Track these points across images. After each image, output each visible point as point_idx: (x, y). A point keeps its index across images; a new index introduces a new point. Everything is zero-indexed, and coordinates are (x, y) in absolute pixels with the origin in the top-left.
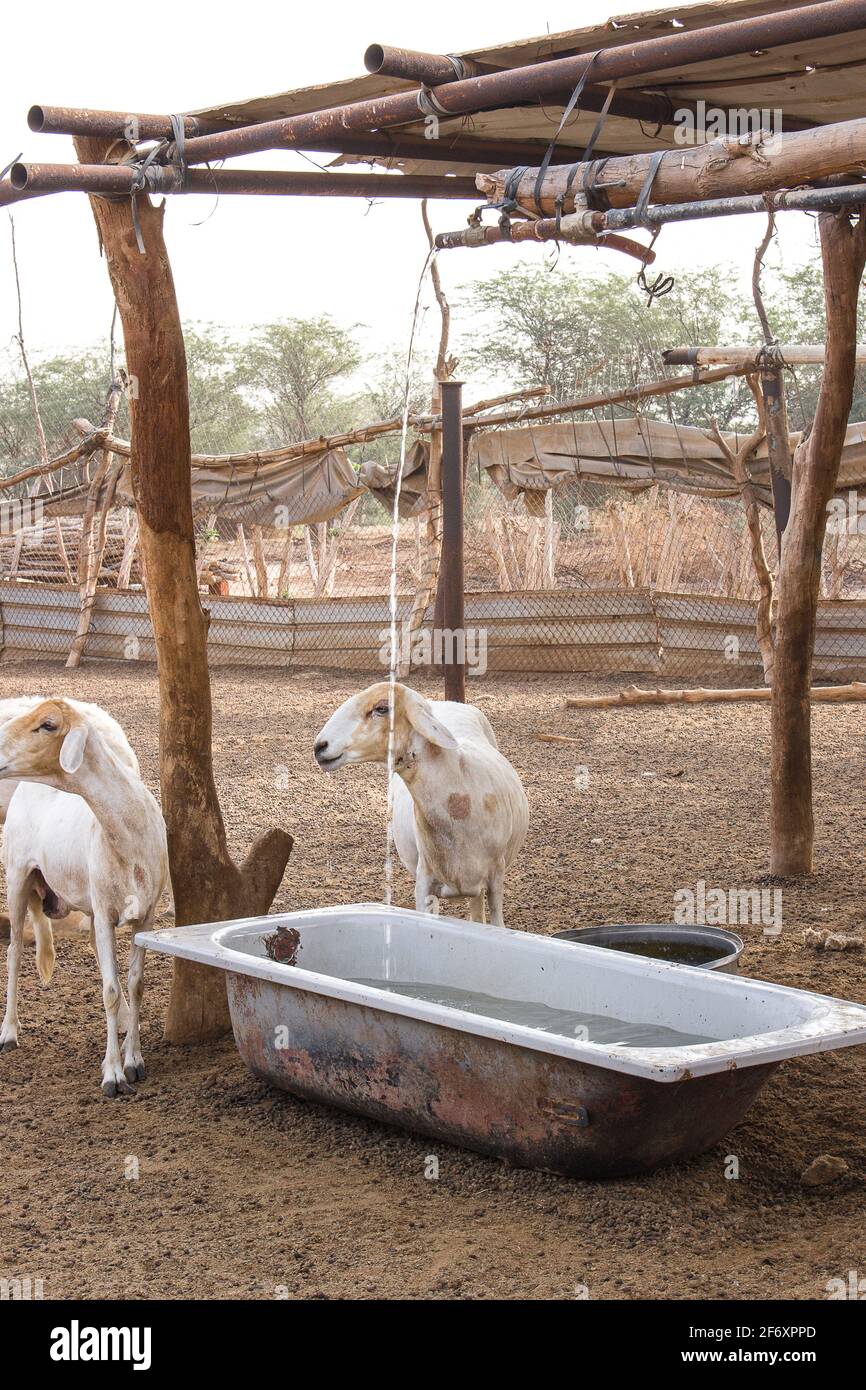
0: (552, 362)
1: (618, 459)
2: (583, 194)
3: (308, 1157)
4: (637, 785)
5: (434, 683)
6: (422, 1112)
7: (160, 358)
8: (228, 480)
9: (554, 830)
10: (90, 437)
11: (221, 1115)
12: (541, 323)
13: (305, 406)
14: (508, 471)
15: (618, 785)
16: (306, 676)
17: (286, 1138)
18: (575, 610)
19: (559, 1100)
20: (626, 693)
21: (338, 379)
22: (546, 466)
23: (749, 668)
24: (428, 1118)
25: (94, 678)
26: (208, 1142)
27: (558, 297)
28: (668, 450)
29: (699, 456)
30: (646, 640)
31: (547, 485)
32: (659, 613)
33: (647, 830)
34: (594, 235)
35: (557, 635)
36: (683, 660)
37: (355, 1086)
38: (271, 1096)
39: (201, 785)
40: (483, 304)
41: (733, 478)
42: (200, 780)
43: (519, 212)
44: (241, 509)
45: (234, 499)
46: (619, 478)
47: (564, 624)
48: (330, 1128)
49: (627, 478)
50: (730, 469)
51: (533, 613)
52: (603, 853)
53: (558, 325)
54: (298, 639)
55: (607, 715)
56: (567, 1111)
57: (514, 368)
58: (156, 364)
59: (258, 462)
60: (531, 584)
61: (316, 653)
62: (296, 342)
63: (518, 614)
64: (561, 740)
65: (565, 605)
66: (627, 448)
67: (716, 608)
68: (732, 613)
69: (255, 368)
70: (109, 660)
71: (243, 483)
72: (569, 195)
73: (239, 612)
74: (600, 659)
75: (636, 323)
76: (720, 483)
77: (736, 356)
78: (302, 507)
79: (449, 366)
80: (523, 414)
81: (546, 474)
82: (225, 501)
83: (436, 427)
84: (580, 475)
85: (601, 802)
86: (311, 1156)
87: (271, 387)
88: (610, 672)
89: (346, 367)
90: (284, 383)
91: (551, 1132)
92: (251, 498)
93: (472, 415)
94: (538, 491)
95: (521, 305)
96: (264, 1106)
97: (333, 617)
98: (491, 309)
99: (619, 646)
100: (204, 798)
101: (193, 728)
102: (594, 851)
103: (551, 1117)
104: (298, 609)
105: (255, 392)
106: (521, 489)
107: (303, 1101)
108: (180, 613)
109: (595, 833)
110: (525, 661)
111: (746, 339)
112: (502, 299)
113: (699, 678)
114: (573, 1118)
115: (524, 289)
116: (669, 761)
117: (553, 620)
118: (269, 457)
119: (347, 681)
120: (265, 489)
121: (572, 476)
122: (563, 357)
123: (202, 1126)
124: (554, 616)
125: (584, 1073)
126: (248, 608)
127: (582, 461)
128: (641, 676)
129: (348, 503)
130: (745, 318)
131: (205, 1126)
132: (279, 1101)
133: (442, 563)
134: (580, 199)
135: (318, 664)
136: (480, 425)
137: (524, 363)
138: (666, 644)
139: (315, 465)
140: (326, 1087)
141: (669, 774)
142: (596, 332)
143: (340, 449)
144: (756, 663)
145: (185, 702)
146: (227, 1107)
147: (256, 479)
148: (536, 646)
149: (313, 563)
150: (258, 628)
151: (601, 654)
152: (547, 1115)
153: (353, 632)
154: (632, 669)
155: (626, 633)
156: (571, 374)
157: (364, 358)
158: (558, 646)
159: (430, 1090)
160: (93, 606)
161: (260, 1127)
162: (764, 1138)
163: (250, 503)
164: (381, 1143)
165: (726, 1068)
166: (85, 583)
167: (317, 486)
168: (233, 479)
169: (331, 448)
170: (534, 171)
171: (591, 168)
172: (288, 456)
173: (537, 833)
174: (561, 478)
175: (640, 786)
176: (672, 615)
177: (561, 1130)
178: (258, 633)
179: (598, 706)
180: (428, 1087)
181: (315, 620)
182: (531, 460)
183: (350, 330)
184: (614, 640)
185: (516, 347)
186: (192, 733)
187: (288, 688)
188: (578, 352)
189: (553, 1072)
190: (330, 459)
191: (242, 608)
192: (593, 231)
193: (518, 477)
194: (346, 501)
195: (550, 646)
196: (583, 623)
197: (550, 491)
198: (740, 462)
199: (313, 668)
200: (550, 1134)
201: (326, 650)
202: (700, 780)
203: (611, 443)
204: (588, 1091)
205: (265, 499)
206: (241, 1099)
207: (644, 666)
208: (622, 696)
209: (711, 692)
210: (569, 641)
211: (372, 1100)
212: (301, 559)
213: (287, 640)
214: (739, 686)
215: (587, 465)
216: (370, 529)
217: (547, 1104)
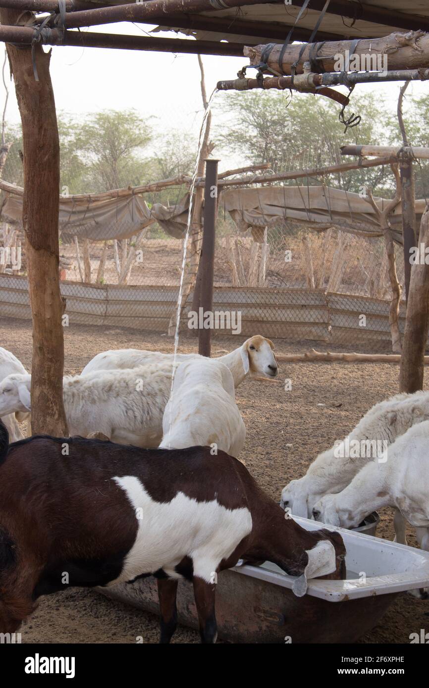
0: (269, 145)
1: (310, 211)
2: (308, 63)
3: (113, 635)
4: (314, 411)
5: (191, 340)
6: (183, 611)
7: (44, 145)
8: (70, 210)
9: (263, 437)
11: (60, 606)
12: (263, 121)
13: (117, 164)
14: (243, 214)
15: (303, 410)
16: (113, 332)
17: (99, 622)
18: (279, 301)
19: (267, 608)
20: (308, 354)
21: (139, 148)
22: (266, 212)
23: (383, 341)
24: (186, 615)
26: (53, 623)
27: (275, 105)
28: (340, 206)
29: (359, 211)
30: (322, 321)
31: (265, 224)
32: (330, 305)
33: (320, 440)
34: (314, 88)
35: (267, 315)
36: (343, 334)
37: (143, 593)
38: (90, 596)
39: (56, 404)
40: (228, 107)
41: (379, 226)
42: (55, 401)
43: (269, 71)
44: (78, 228)
45: (74, 222)
46: (310, 222)
47: (272, 308)
48: (126, 617)
49: (314, 222)
50: (377, 220)
51: (253, 301)
52: (292, 453)
53: (274, 123)
54: (109, 309)
55: (296, 366)
56: (272, 615)
57: (245, 147)
58: (41, 148)
59: (89, 200)
60: (253, 283)
61: (119, 318)
62: (114, 124)
63: (244, 301)
64: (268, 380)
65: (273, 297)
66: (315, 205)
67: (365, 304)
68: (375, 308)
69: (88, 139)
71: (80, 212)
72: (300, 62)
73: (73, 291)
74: (292, 331)
75: (322, 124)
76: (372, 228)
77: (385, 152)
78: (115, 229)
79: (209, 148)
80: (253, 179)
81: (266, 217)
82: (68, 223)
83: (200, 185)
84: (286, 219)
85: (291, 421)
86: (114, 634)
87: (97, 151)
88: (299, 339)
89: (143, 141)
90: (105, 148)
91: (261, 627)
92: (84, 222)
93: (222, 178)
94: (260, 227)
95: (252, 109)
96: (86, 602)
97: (131, 297)
98: (234, 111)
99: (304, 324)
100: (57, 412)
101: (52, 369)
102: (287, 451)
103: (262, 618)
104: (110, 290)
105: (87, 154)
106: (249, 225)
107: (110, 600)
108: (48, 299)
109: (288, 440)
110: (247, 330)
111: (388, 137)
112: (241, 105)
113: (352, 346)
114: (275, 620)
115: (254, 100)
116: (334, 397)
117: (265, 306)
118: (97, 197)
119: (138, 337)
120: (93, 217)
121: (281, 219)
122: (276, 142)
123: (48, 613)
124: (266, 304)
125: (283, 593)
126: (79, 289)
127: (288, 211)
128: (317, 343)
129: (144, 228)
130: (388, 124)
131: (50, 613)
132: (95, 599)
133: (199, 268)
134: (306, 66)
135: (121, 325)
136: (227, 185)
137: (252, 145)
138: (333, 324)
139: (125, 203)
140: (125, 592)
141: (333, 405)
142: (297, 128)
143: (140, 195)
144: (388, 339)
145: (48, 353)
146: (64, 602)
147: (88, 210)
148: (254, 321)
149: (118, 262)
150: (85, 301)
151: (294, 328)
152: (259, 617)
153: (143, 307)
154: (312, 338)
155: (309, 316)
156: (280, 153)
157: (155, 137)
158: (268, 322)
159: (189, 598)
161: (83, 615)
162: (388, 636)
163: (83, 225)
164: (157, 628)
165: (370, 595)
167: (125, 217)
168: (74, 210)
169: (135, 194)
170: (278, 47)
171: (314, 47)
172: (108, 197)
173: (253, 438)
174: (275, 220)
175: (316, 412)
176: (338, 307)
177: (267, 626)
178: (84, 304)
179: (291, 361)
180: (188, 596)
181: (120, 298)
182: (256, 208)
183: (147, 119)
184: (302, 320)
185: (248, 135)
186: (52, 372)
187: (102, 339)
188: (285, 140)
189: (265, 591)
190: (134, 201)
191: (76, 288)
192: (314, 85)
193: (248, 218)
194: (142, 226)
195: (263, 322)
196: (284, 309)
197: (267, 227)
198: (384, 216)
199: (117, 327)
200: (261, 629)
201: (126, 317)
202: (352, 410)
203: (306, 200)
204: (285, 604)
205: (93, 223)
206: (72, 597)
207: (319, 337)
208: (306, 355)
209: (360, 355)
210: (274, 319)
211: (153, 602)
212: (111, 257)
213: (102, 310)
214: (376, 352)
215: (291, 213)
216: (153, 241)
217: (260, 610)
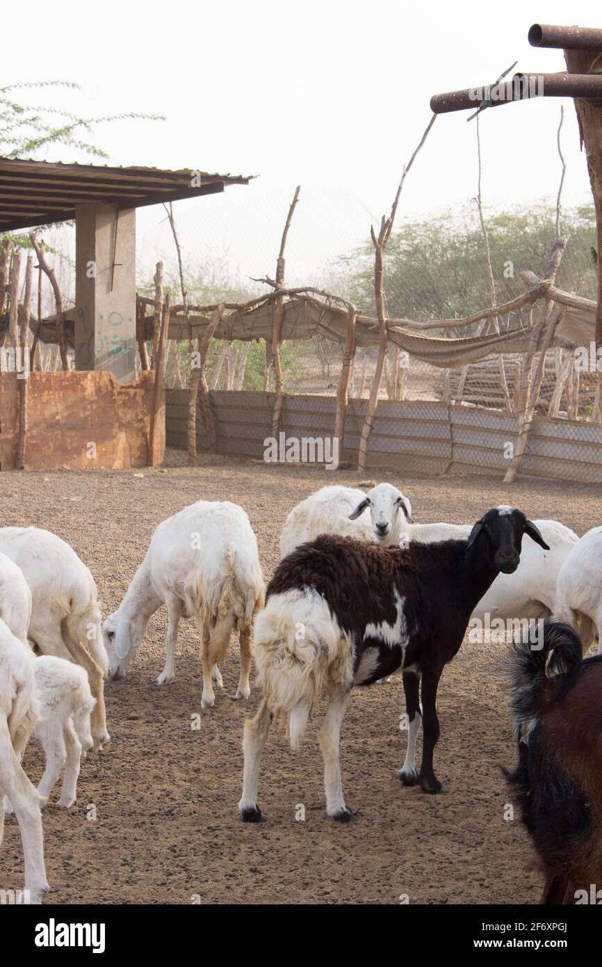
10: (535, 287)
25: (527, 493)
70: (541, 478)
160: (529, 431)
166: (524, 411)
